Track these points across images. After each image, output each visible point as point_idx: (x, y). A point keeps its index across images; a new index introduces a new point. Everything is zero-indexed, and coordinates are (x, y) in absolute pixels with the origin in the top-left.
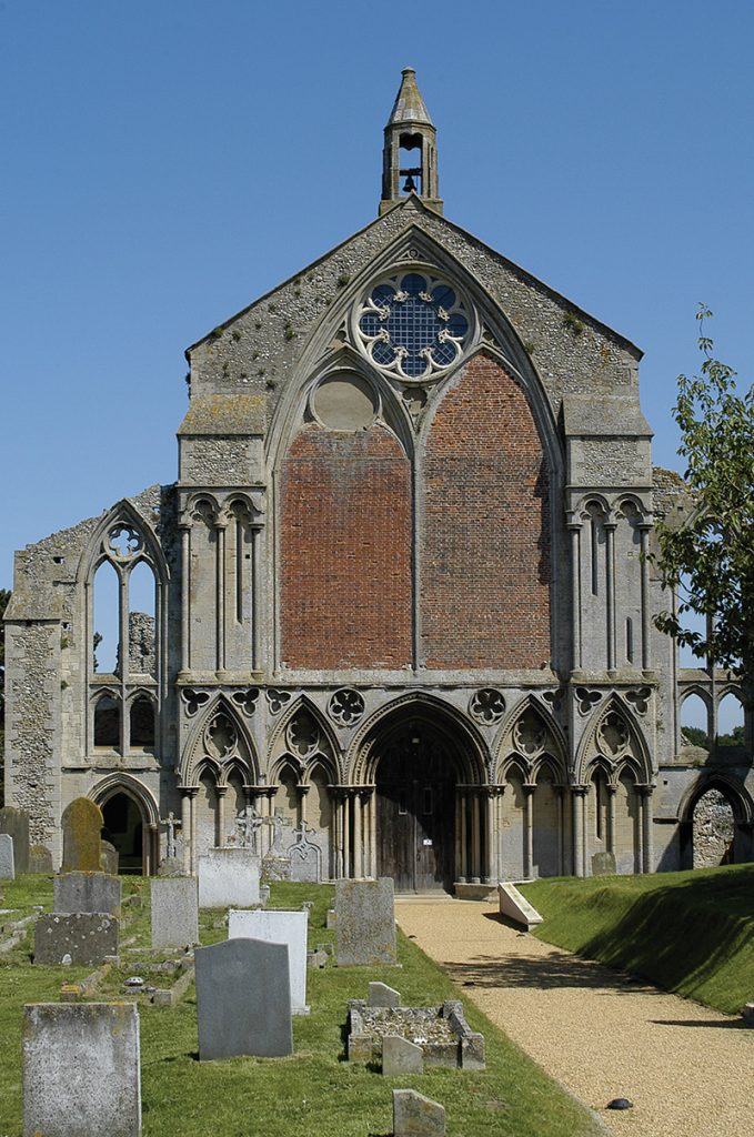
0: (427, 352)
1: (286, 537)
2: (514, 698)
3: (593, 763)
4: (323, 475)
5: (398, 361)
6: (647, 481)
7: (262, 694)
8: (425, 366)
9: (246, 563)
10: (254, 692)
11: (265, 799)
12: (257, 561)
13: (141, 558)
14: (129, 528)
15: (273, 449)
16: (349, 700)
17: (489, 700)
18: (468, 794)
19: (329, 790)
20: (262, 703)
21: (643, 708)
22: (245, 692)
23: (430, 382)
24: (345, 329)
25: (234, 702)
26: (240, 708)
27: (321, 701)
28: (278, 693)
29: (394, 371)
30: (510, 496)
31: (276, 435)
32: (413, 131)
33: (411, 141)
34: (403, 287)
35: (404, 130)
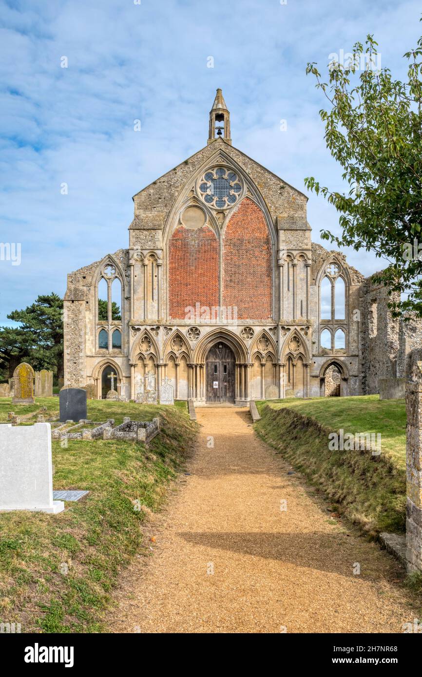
0: (226, 199)
1: (171, 269)
2: (257, 330)
3: (287, 355)
4: (185, 245)
5: (214, 202)
6: (309, 247)
7: (162, 328)
8: (225, 204)
9: (155, 279)
10: (158, 328)
11: (163, 368)
12: (160, 278)
13: (116, 277)
14: (111, 265)
15: (166, 235)
16: (195, 331)
17: (248, 330)
18: (240, 366)
19: (188, 365)
20: (162, 330)
21: (306, 334)
22: (155, 327)
23: (226, 210)
24: (194, 189)
25: (150, 331)
26: (153, 333)
27: (184, 331)
28: (168, 328)
29: (213, 205)
30: (257, 253)
31: (167, 229)
32: (220, 112)
33: (220, 117)
34: (216, 173)
35: (217, 112)
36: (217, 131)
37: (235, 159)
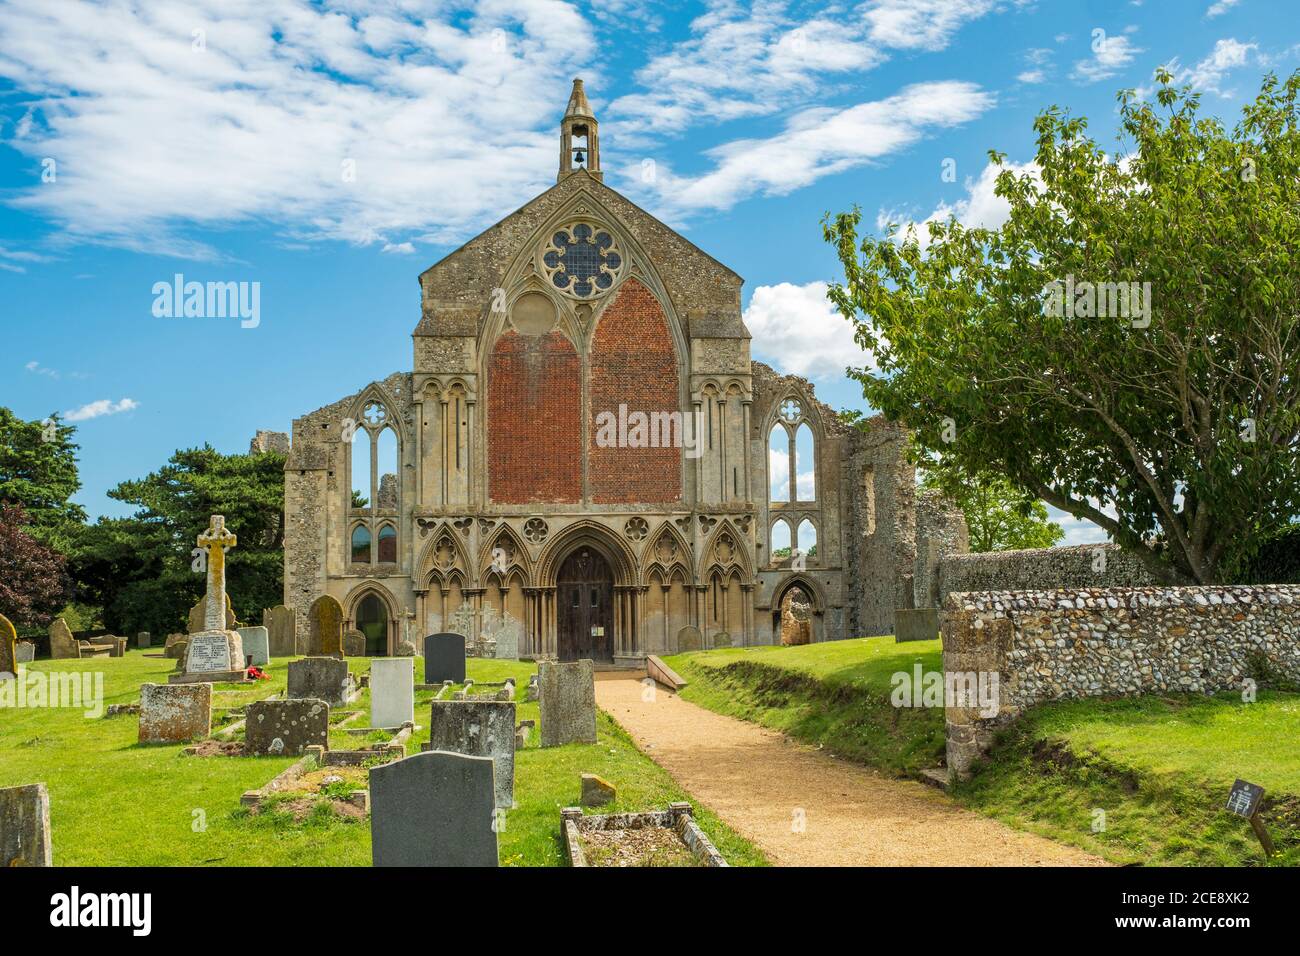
0: (592, 280)
1: (492, 409)
2: (655, 523)
3: (712, 568)
4: (519, 364)
5: (571, 287)
6: (748, 369)
7: (475, 521)
8: (591, 289)
9: (463, 429)
10: (469, 521)
11: (477, 598)
12: (471, 427)
13: (387, 425)
14: (378, 403)
15: (482, 346)
16: (537, 526)
17: (637, 524)
18: (623, 591)
19: (524, 591)
20: (474, 527)
21: (745, 529)
22: (462, 520)
23: (594, 300)
24: (534, 262)
25: (454, 528)
26: (459, 532)
27: (518, 526)
28: (486, 521)
29: (568, 292)
30: (651, 381)
31: (485, 336)
32: (581, 123)
33: (580, 130)
34: (575, 233)
35: (576, 122)
36: (574, 155)
37: (610, 209)
